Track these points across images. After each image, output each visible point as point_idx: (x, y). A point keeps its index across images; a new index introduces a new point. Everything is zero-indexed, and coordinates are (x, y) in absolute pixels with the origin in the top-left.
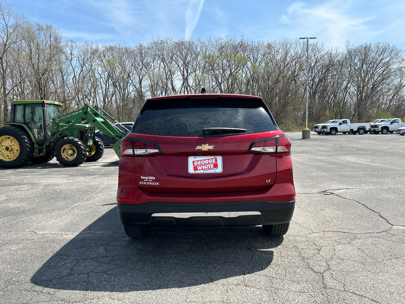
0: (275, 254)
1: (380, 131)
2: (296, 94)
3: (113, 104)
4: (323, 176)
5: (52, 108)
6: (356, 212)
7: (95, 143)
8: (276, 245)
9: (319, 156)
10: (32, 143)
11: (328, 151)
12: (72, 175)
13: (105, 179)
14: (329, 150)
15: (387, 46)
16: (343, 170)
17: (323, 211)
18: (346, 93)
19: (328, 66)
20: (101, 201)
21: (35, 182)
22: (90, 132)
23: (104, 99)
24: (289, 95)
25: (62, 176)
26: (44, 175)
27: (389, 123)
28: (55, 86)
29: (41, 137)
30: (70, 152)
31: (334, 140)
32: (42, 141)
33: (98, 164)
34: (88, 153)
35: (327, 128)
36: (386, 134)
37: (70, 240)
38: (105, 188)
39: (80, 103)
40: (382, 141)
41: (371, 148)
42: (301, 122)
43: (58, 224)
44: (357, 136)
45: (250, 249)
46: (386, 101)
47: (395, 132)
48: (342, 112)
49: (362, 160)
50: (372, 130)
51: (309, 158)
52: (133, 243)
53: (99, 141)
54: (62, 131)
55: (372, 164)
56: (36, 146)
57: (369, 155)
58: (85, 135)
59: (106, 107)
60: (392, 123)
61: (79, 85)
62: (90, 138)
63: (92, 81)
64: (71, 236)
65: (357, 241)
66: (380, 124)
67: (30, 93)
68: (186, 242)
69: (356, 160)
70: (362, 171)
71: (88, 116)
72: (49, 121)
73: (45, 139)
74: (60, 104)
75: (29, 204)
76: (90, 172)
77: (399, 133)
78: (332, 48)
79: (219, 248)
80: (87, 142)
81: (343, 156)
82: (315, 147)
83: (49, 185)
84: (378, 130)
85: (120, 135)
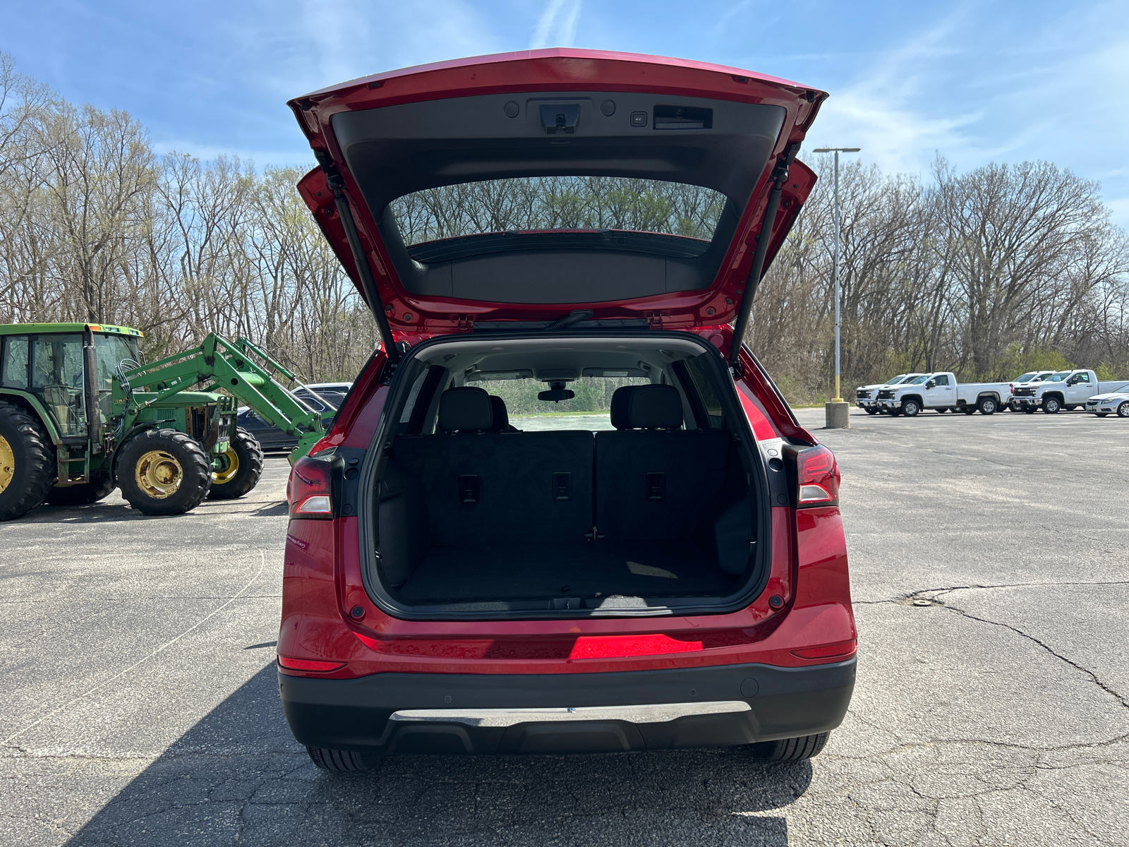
0: (792, 830)
1: (1040, 406)
2: (804, 302)
3: (295, 329)
4: (901, 545)
5: (112, 345)
6: (1020, 669)
7: (237, 444)
8: (792, 793)
9: (878, 480)
10: (51, 449)
11: (902, 466)
12: (163, 544)
13: (262, 555)
14: (906, 460)
15: (1049, 173)
16: (955, 525)
17: (920, 666)
18: (941, 301)
19: (889, 225)
20: (243, 634)
21: (51, 566)
22: (223, 413)
23: (270, 316)
24: (785, 305)
25: (134, 546)
26: (81, 544)
27: (1064, 382)
28: (131, 282)
29: (79, 429)
30: (164, 472)
31: (915, 432)
32: (80, 441)
33: (245, 508)
34: (214, 476)
35: (894, 398)
36: (1055, 412)
37: (129, 780)
38: (260, 588)
39: (203, 328)
40: (1048, 435)
41: (1021, 454)
42: (819, 379)
43: (99, 720)
44: (977, 418)
45: (709, 811)
46: (1049, 322)
47: (1080, 408)
48: (931, 351)
49: (1005, 494)
50: (1018, 402)
51: (850, 486)
52: (334, 790)
53: (250, 438)
54: (139, 411)
55: (1033, 505)
56: (62, 455)
57: (1022, 477)
58: (208, 422)
59: (276, 339)
60: (1072, 382)
61: (199, 279)
62: (221, 433)
63: (236, 265)
64: (133, 765)
65: (1045, 775)
66: (1040, 385)
67: (59, 299)
68: (502, 784)
69: (987, 491)
70: (1012, 528)
71: (217, 369)
72: (102, 384)
73: (89, 436)
74: (137, 333)
75: (18, 646)
76: (219, 533)
77: (1093, 412)
78: (898, 177)
79: (609, 808)
80: (214, 441)
81: (947, 480)
82: (866, 453)
83: (89, 578)
84: (1033, 402)
85: (309, 422)
